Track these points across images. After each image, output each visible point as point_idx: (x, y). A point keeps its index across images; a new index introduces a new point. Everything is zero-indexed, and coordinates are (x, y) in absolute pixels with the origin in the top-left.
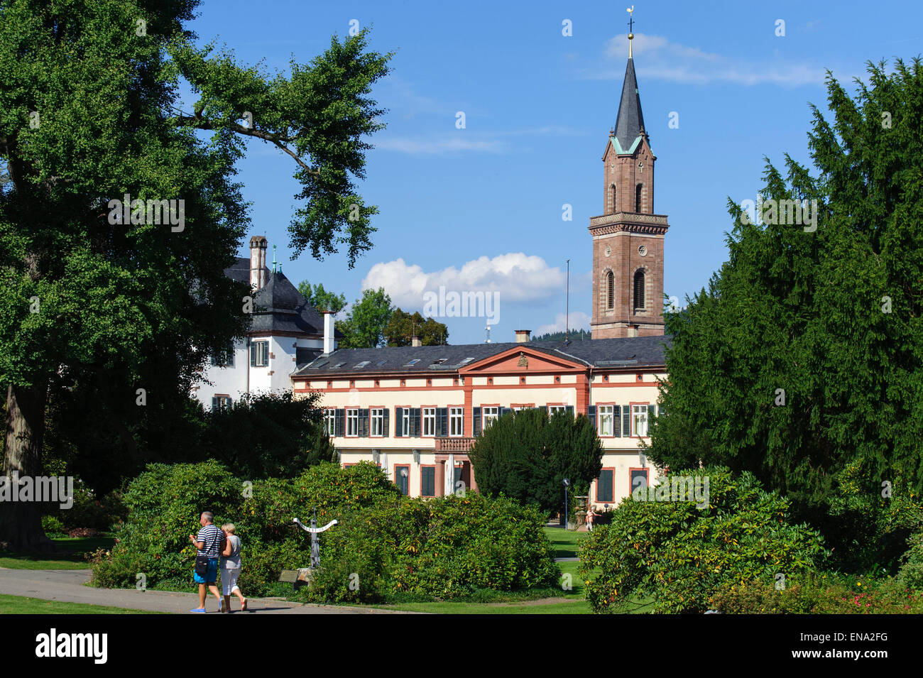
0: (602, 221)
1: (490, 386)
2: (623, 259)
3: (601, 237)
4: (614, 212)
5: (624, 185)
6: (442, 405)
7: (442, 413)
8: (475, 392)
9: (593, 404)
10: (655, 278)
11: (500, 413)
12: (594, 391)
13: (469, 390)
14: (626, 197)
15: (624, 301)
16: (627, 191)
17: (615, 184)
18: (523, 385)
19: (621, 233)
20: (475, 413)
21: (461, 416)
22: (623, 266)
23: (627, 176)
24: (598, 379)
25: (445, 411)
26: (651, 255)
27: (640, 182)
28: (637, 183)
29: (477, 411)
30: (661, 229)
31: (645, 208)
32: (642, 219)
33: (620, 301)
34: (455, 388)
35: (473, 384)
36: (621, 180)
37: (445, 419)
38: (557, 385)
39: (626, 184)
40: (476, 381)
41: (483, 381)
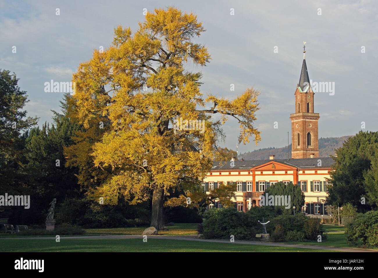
0: (295, 115)
1: (262, 174)
2: (303, 129)
3: (294, 121)
4: (299, 112)
5: (303, 103)
6: (244, 181)
7: (244, 184)
8: (256, 176)
9: (299, 180)
10: (315, 135)
11: (265, 183)
12: (299, 176)
13: (254, 176)
14: (304, 107)
15: (304, 143)
16: (304, 105)
17: (300, 103)
18: (274, 174)
19: (302, 120)
20: (256, 184)
21: (251, 185)
22: (303, 131)
23: (304, 100)
24: (301, 172)
25: (245, 183)
26: (313, 127)
27: (309, 102)
28: (307, 102)
29: (257, 183)
30: (317, 117)
31: (311, 111)
32: (310, 114)
33: (302, 143)
34: (249, 175)
35: (256, 174)
36: (302, 101)
37: (245, 186)
38: (286, 174)
39: (304, 103)
40: (257, 173)
41: (259, 173)
